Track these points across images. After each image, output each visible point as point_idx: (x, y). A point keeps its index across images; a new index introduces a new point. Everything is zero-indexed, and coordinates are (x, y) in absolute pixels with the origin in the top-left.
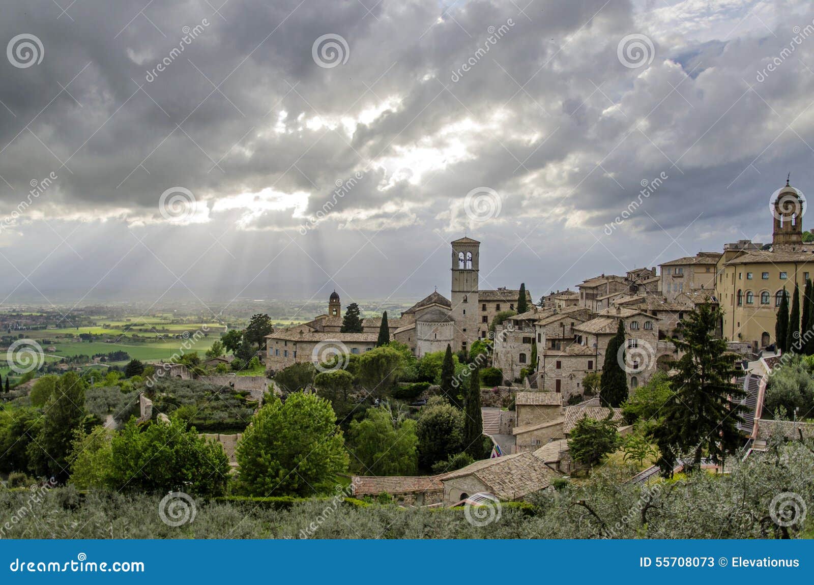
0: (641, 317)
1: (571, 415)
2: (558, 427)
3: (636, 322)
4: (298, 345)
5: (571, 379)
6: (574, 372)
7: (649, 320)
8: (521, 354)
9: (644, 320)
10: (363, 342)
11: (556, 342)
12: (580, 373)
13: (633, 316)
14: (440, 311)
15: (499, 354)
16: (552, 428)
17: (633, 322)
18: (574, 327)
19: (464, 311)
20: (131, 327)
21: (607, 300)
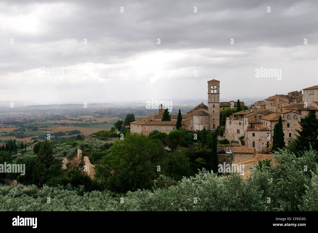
0: (292, 113)
1: (258, 158)
2: (252, 163)
3: (289, 115)
4: (143, 126)
5: (260, 141)
6: (261, 138)
7: (296, 114)
8: (237, 130)
9: (293, 114)
10: (170, 125)
11: (253, 125)
12: (264, 138)
13: (288, 113)
14: (203, 111)
15: (228, 130)
16: (250, 163)
17: (288, 115)
18: (261, 118)
19: (214, 111)
20: (81, 120)
21: (278, 106)
